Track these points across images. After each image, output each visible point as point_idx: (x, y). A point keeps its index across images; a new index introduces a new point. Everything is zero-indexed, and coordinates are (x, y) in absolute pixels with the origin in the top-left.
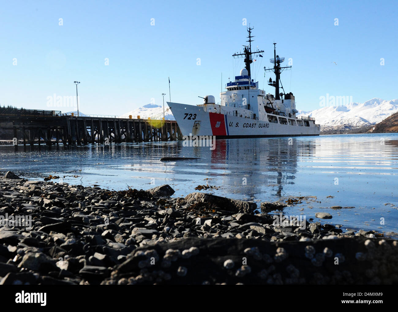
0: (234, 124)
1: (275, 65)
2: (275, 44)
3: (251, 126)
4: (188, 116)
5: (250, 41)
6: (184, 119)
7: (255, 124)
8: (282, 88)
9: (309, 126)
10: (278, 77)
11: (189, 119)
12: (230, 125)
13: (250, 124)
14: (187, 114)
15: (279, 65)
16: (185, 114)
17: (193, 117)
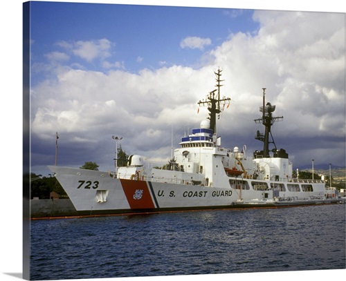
0: (167, 194)
1: (264, 114)
2: (264, 89)
3: (198, 194)
4: (85, 185)
5: (219, 86)
6: (79, 188)
7: (206, 192)
8: (273, 142)
9: (312, 191)
10: (268, 129)
11: (87, 187)
12: (160, 194)
13: (196, 192)
14: (83, 182)
15: (270, 114)
16: (80, 181)
17: (93, 185)
